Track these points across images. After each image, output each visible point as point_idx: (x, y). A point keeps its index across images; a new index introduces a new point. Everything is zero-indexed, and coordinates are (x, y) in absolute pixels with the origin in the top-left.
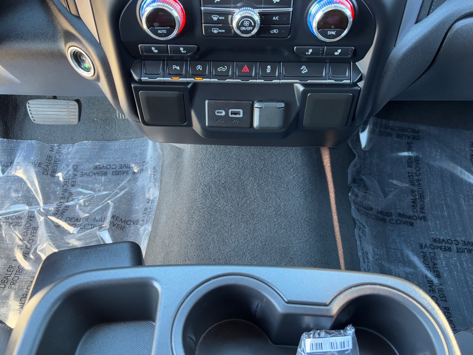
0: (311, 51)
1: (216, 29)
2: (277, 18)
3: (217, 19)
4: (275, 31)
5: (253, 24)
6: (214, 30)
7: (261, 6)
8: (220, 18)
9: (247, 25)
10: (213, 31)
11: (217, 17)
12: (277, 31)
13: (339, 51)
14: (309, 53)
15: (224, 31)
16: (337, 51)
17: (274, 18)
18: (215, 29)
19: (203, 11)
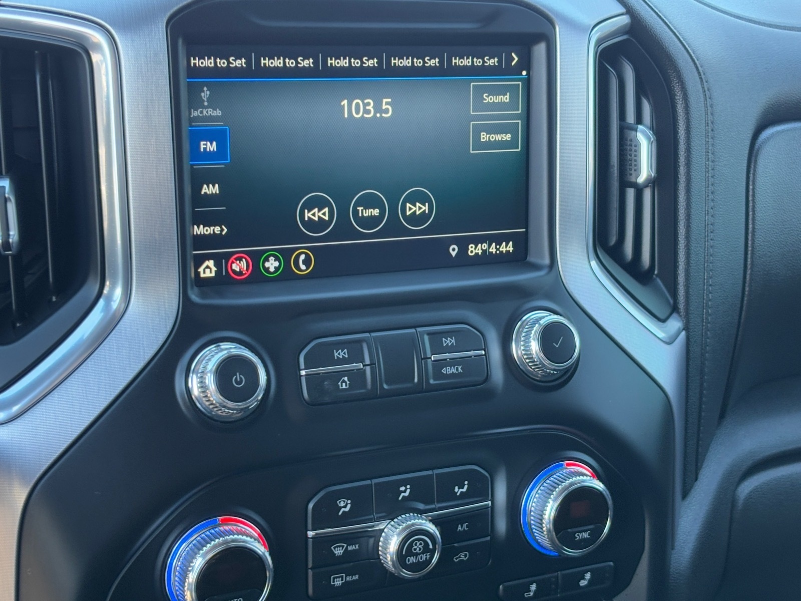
0: (533, 587)
1: (339, 577)
2: (465, 525)
3: (342, 552)
4: (464, 556)
5: (431, 547)
6: (336, 580)
7: (433, 506)
8: (350, 548)
9: (420, 549)
10: (334, 582)
11: (343, 547)
12: (466, 556)
13: (588, 576)
14: (532, 594)
15: (356, 577)
16: (583, 578)
17: (460, 528)
18: (337, 578)
19: (311, 540)
